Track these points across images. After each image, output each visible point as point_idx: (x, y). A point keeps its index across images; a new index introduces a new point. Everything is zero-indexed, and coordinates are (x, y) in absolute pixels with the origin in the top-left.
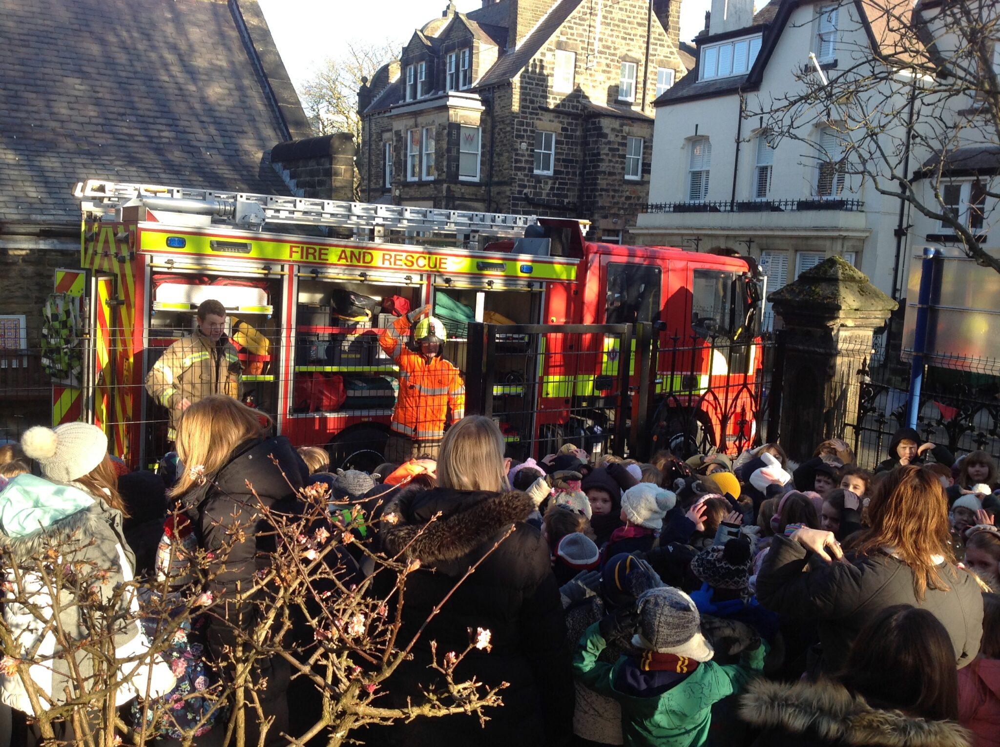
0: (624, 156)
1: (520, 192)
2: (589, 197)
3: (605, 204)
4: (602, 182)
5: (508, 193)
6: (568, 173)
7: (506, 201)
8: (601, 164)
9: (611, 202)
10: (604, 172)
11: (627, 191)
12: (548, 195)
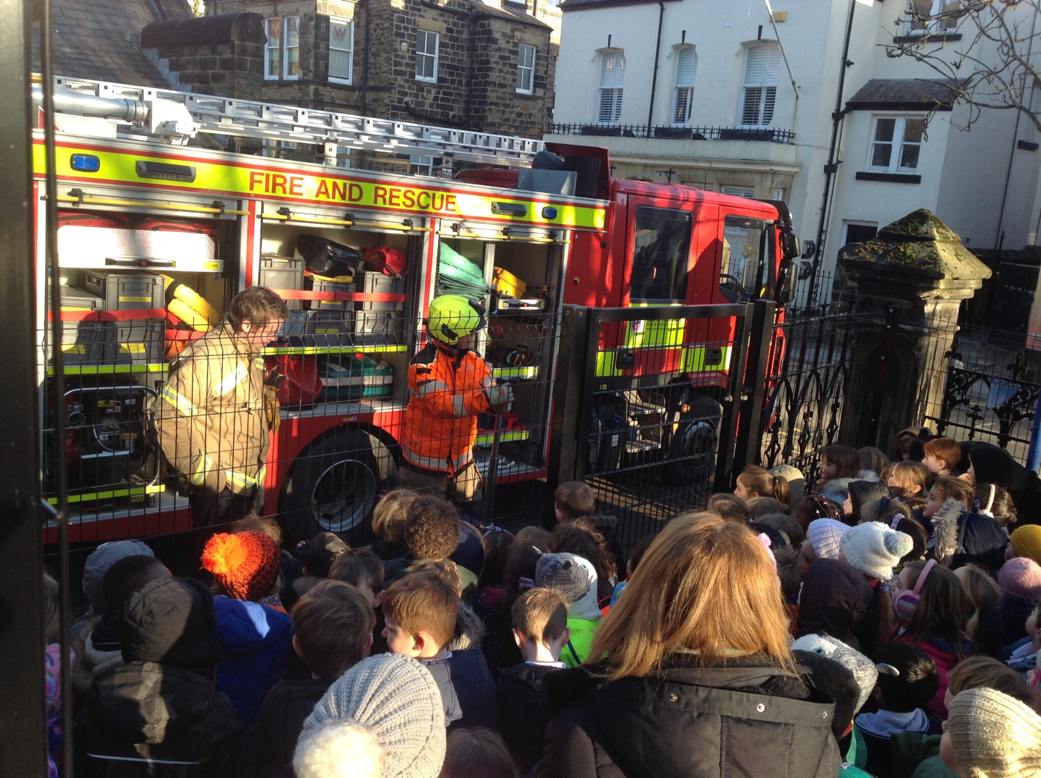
0: (514, 66)
1: (400, 101)
2: (476, 111)
3: (495, 121)
4: (492, 95)
5: (387, 101)
6: (453, 82)
7: (384, 110)
8: (491, 74)
9: (501, 119)
10: (494, 83)
11: (519, 104)
12: (431, 105)
